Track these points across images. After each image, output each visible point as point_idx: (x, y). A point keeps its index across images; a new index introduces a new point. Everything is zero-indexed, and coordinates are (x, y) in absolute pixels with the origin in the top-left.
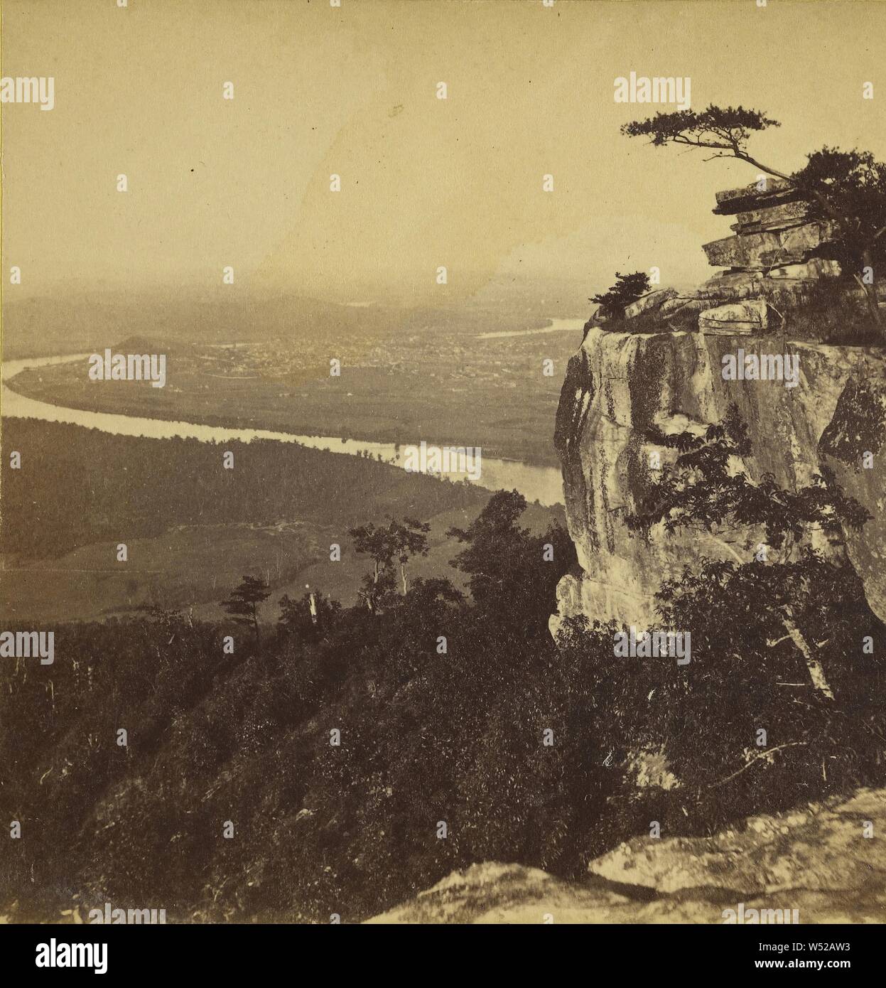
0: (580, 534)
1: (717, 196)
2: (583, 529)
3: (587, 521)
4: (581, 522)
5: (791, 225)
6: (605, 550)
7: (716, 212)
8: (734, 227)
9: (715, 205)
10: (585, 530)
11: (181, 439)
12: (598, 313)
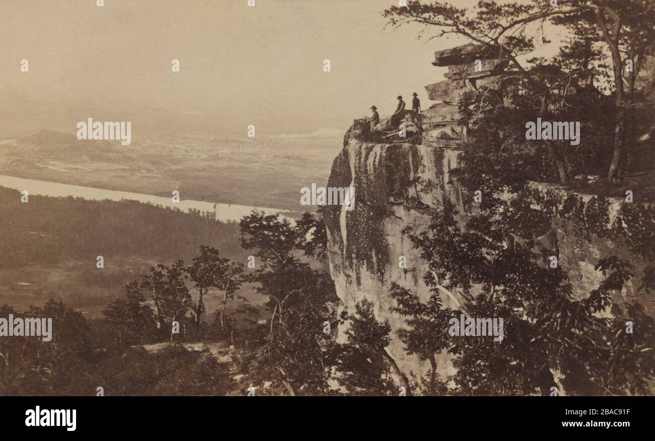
0: (339, 275)
1: (436, 53)
2: (340, 273)
3: (343, 267)
4: (339, 268)
5: (483, 75)
6: (355, 287)
7: (435, 64)
8: (446, 75)
9: (434, 60)
10: (342, 272)
11: (73, 198)
12: (353, 128)
